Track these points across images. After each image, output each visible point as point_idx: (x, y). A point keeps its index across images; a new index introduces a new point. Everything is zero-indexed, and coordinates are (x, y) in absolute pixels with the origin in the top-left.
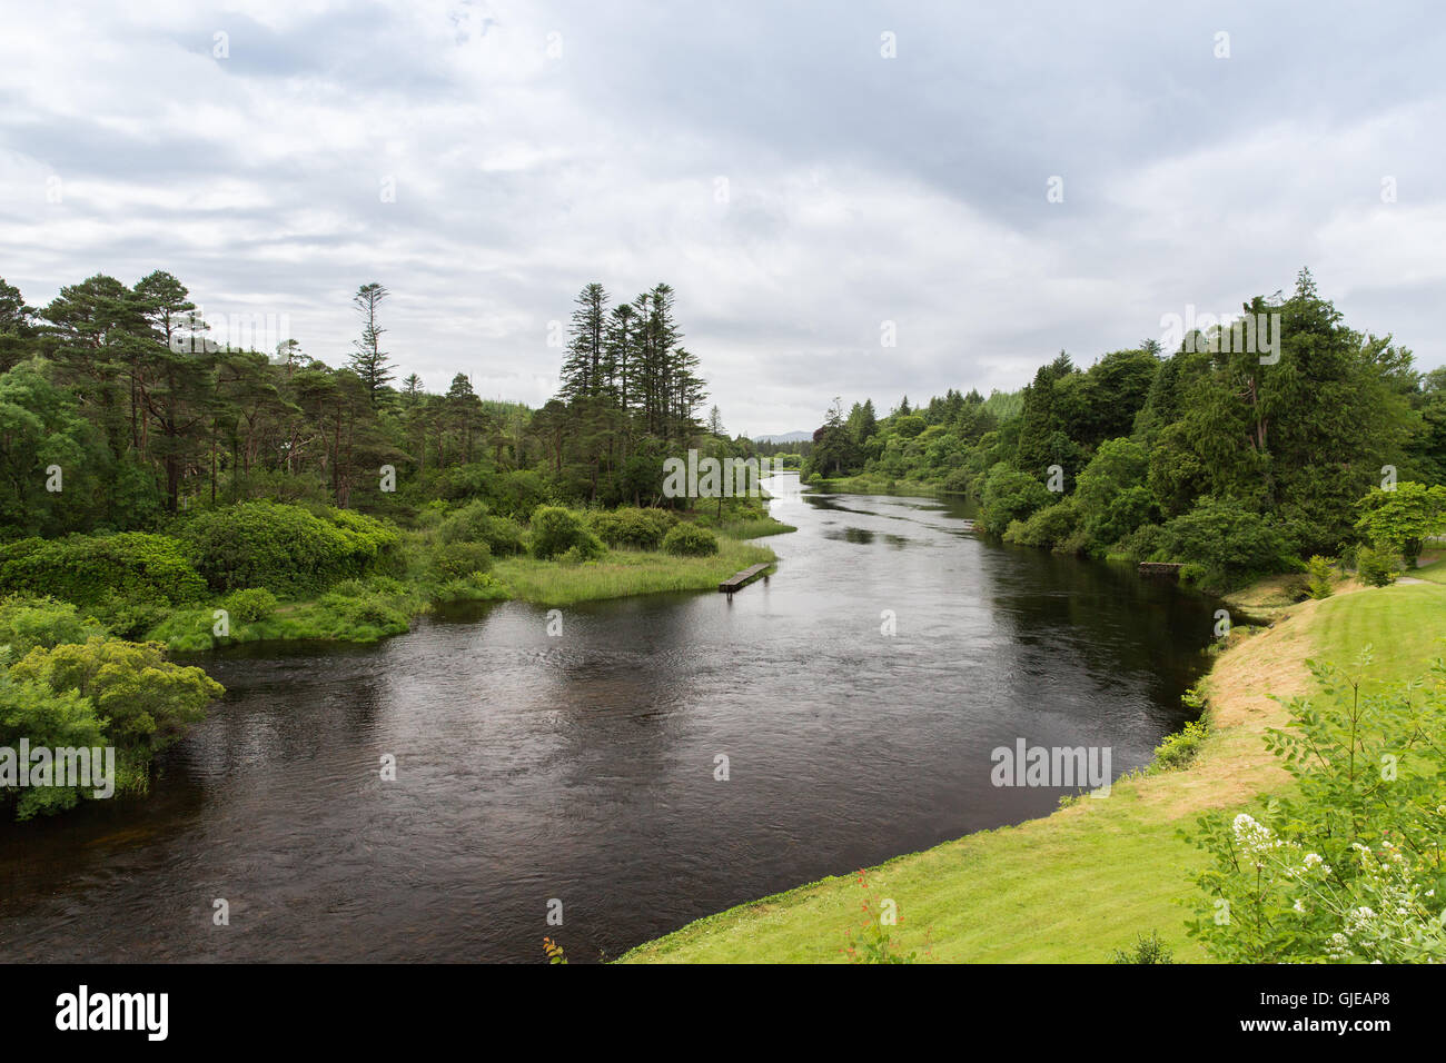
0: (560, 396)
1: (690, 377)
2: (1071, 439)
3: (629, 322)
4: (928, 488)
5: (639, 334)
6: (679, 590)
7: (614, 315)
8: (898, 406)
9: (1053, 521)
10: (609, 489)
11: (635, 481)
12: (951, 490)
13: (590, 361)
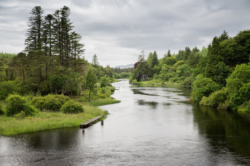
0: (25, 51)
1: (78, 43)
2: (226, 65)
3: (52, 22)
4: (177, 84)
5: (56, 26)
6: (63, 127)
7: (45, 18)
8: (167, 54)
9: (218, 97)
10: (45, 87)
11: (55, 84)
12: (186, 85)
13: (37, 37)
